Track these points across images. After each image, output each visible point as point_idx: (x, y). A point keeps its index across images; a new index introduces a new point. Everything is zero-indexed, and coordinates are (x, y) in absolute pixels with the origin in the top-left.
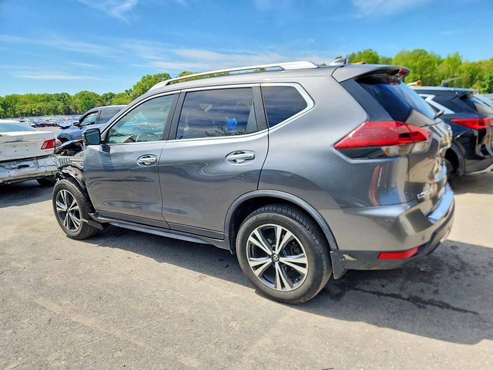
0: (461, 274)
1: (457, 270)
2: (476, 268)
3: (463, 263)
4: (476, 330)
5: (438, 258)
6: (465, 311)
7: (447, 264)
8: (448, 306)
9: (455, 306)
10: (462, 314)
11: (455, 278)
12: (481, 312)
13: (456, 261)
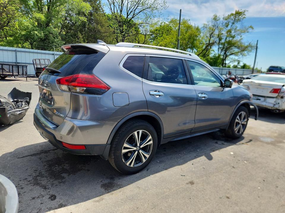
0: (34, 175)
1: (38, 176)
2: (27, 185)
3: (38, 184)
4: (17, 153)
5: (56, 179)
6: (23, 157)
7: (46, 177)
8: (31, 155)
9: (28, 157)
10: (25, 155)
11: (36, 171)
12: (17, 159)
13: (43, 183)
